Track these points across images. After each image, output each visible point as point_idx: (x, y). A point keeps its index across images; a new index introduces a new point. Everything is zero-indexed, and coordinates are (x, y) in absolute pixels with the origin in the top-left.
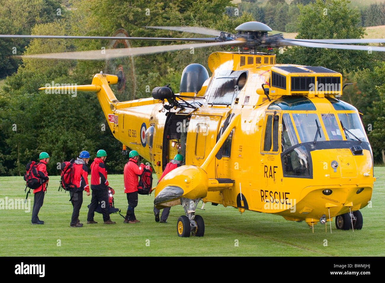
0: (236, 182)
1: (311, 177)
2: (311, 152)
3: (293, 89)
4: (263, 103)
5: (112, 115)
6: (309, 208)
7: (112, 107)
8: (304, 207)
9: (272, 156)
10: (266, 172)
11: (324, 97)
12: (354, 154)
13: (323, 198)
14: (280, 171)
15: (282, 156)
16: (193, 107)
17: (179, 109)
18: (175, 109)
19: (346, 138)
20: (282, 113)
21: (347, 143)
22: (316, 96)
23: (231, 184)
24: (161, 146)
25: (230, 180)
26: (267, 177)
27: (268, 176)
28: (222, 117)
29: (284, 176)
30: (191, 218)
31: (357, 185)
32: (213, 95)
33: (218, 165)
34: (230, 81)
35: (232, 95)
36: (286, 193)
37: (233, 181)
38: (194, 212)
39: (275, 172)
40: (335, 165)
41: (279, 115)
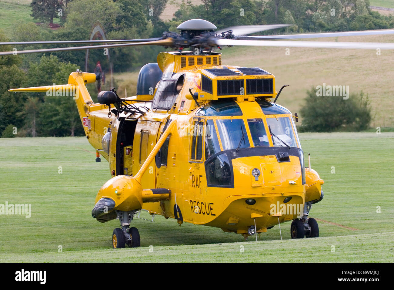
0: (172, 192)
1: (232, 186)
2: (233, 160)
3: (219, 93)
4: (195, 108)
5: (86, 119)
6: (234, 219)
7: (86, 109)
8: (229, 218)
9: (198, 165)
10: (193, 182)
11: (254, 101)
12: (279, 161)
13: (247, 208)
14: (204, 180)
15: (206, 164)
16: (141, 112)
17: (129, 114)
18: (126, 114)
19: (274, 144)
20: (206, 119)
21: (273, 150)
22: (246, 100)
23: (168, 195)
24: (115, 154)
25: (167, 190)
26: (195, 187)
27: (195, 185)
28: (161, 122)
29: (208, 186)
30: (126, 231)
31: (282, 194)
32: (158, 99)
33: (158, 175)
34: (171, 83)
35: (171, 100)
36: (210, 204)
37: (170, 191)
38: (129, 225)
39: (200, 182)
40: (257, 173)
41: (203, 121)
